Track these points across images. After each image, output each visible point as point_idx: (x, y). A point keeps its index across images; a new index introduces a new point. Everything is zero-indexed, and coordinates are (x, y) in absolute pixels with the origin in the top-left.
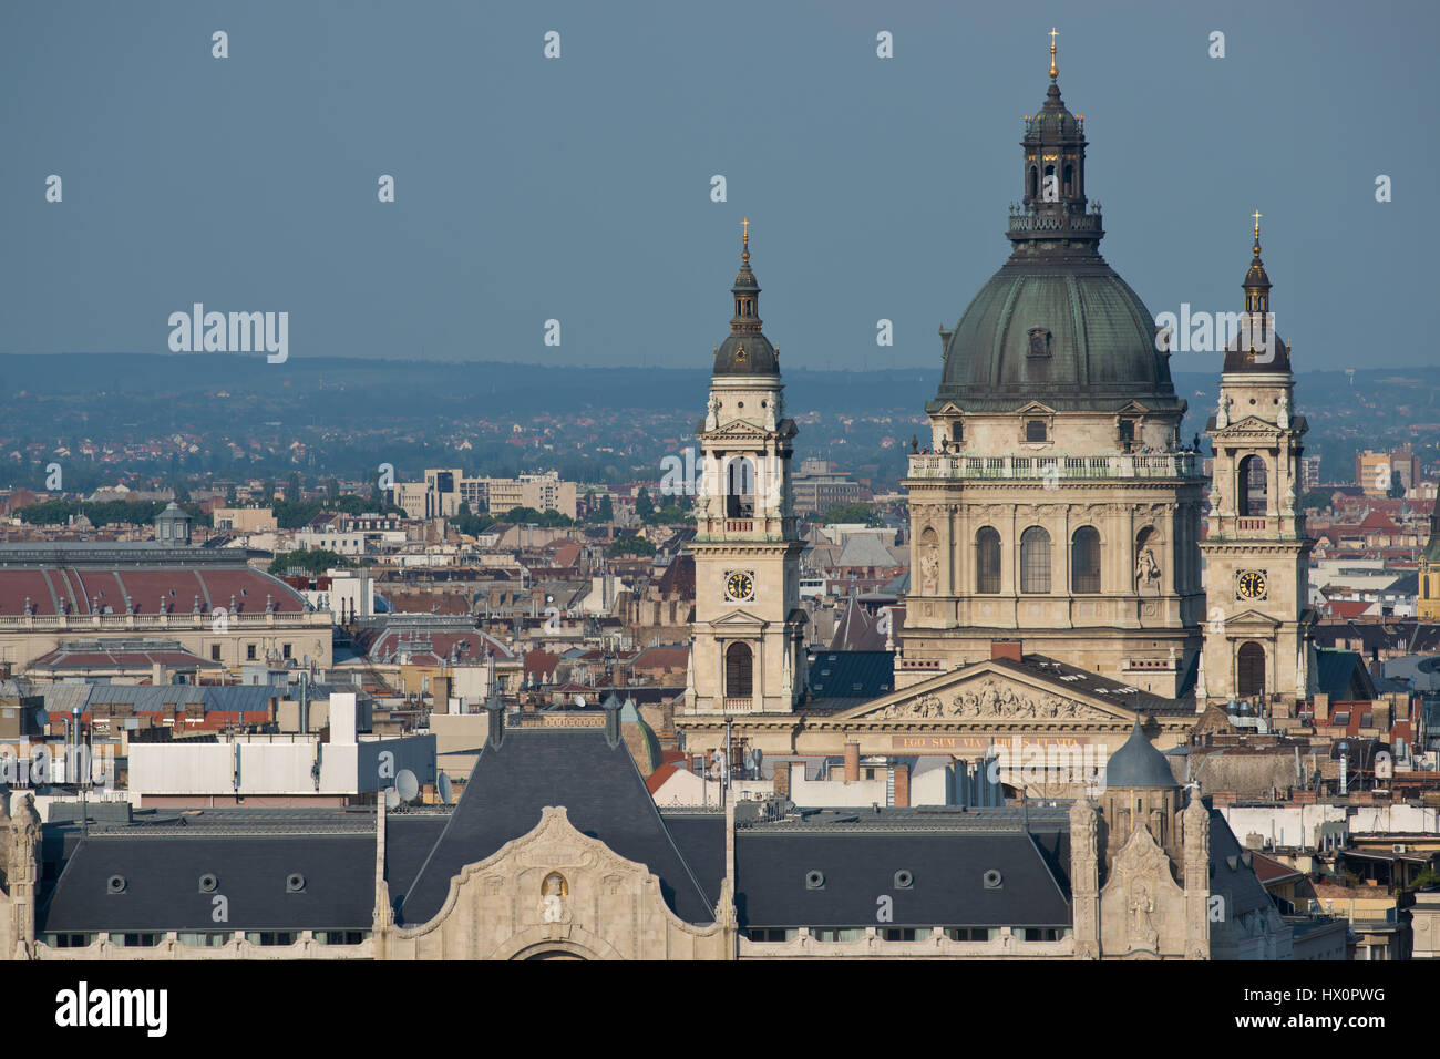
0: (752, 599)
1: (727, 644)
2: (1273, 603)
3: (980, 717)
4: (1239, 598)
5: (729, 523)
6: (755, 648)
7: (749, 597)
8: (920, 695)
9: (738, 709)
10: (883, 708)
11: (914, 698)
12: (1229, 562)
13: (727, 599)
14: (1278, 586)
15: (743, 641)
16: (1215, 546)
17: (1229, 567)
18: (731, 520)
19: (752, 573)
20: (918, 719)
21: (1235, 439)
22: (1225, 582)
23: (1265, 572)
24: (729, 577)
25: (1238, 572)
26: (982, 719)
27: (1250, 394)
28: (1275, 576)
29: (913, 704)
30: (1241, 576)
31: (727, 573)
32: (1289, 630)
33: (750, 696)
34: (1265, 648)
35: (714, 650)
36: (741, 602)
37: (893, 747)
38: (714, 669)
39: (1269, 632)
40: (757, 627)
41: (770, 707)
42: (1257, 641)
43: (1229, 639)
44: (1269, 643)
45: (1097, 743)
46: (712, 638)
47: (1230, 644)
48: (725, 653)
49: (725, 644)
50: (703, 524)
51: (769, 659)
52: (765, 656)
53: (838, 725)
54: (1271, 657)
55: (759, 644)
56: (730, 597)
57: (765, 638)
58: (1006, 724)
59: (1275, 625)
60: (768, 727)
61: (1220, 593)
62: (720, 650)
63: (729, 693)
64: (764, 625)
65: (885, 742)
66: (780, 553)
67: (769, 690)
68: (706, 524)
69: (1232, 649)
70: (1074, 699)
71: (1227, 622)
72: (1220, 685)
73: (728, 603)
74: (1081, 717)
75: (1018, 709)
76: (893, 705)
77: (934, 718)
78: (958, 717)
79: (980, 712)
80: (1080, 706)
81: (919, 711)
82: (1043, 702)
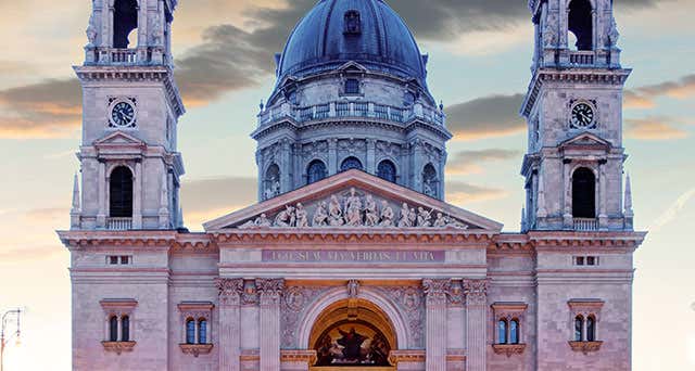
0: (134, 125)
1: (111, 166)
2: (602, 130)
4: (572, 126)
5: (114, 54)
6: (137, 171)
7: (131, 123)
9: (121, 226)
11: (283, 208)
12: (563, 91)
13: (111, 125)
14: (606, 115)
15: (125, 164)
16: (554, 72)
17: (564, 96)
18: (115, 50)
19: (134, 100)
20: (288, 229)
22: (560, 110)
23: (594, 102)
24: (112, 106)
25: (572, 102)
28: (603, 105)
30: (573, 106)
31: (111, 100)
32: (616, 156)
33: (131, 215)
34: (596, 172)
35: (98, 173)
36: (124, 128)
37: (263, 260)
38: (98, 190)
39: (601, 154)
40: (136, 147)
41: (150, 223)
42: (588, 166)
43: (567, 161)
44: (602, 166)
45: (451, 257)
46: (96, 162)
47: (567, 166)
48: (108, 176)
49: (108, 164)
50: (90, 53)
51: (148, 182)
52: (145, 180)
53: (212, 234)
54: (602, 177)
55: (138, 165)
56: (114, 123)
57: (145, 162)
58: (370, 232)
59: (607, 147)
60: (146, 243)
61: (557, 120)
62: (104, 172)
63: (111, 215)
64: (143, 147)
65: (255, 256)
66: (160, 80)
67: (148, 211)
68: (92, 53)
69: (569, 171)
70: (434, 208)
71: (561, 149)
72: (555, 208)
73: (112, 129)
74: (440, 226)
75: (380, 221)
76: (263, 215)
77: (302, 227)
78: (325, 226)
79: (345, 223)
80: (439, 215)
81: (288, 221)
82: (405, 212)
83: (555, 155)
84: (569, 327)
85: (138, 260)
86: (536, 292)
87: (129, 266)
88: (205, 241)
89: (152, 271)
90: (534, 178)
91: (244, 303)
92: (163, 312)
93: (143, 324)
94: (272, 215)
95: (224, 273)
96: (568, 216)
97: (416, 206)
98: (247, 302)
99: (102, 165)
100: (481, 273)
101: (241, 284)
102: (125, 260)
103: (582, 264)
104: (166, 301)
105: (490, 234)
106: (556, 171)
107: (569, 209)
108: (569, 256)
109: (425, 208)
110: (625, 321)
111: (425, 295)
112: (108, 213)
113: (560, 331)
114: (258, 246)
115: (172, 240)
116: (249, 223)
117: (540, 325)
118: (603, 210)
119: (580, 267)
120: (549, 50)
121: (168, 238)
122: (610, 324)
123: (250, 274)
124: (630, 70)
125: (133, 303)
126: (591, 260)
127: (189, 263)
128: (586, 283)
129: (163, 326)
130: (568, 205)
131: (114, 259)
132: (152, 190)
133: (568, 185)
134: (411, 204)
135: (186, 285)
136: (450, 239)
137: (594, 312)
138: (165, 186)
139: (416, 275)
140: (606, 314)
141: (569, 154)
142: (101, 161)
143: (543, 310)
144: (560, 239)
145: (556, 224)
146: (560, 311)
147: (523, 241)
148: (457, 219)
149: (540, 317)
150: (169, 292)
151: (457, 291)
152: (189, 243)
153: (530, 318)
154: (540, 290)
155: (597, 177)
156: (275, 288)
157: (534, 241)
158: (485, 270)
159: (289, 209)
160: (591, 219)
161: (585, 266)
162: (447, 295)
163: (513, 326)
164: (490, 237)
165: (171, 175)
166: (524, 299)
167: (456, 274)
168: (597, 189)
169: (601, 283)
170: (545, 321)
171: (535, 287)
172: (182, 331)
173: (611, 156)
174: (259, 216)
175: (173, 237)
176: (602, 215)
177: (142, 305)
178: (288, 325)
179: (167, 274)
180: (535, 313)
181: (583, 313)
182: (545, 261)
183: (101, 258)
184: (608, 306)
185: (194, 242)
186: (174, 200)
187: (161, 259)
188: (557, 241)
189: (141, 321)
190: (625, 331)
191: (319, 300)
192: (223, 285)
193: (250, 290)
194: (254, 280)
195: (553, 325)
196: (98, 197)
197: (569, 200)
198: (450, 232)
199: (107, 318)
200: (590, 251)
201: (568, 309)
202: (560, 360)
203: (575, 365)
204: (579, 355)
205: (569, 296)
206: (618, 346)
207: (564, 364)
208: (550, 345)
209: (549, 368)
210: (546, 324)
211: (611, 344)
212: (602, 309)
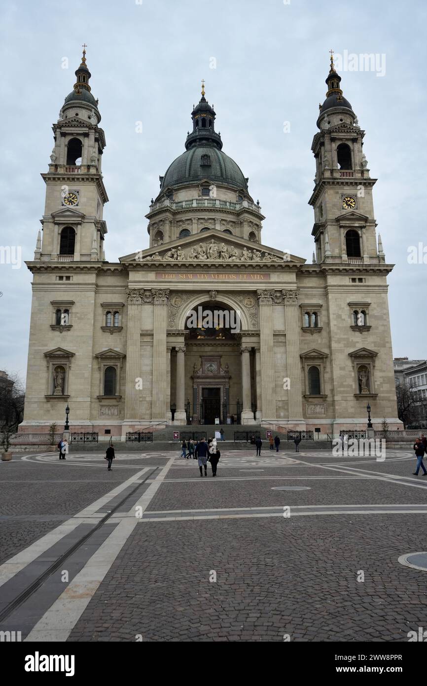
0: (77, 205)
1: (62, 227)
2: (362, 211)
3: (208, 260)
4: (343, 209)
5: (66, 168)
6: (79, 230)
7: (75, 204)
8: (173, 248)
9: (66, 259)
10: (151, 255)
11: (170, 250)
12: (337, 190)
13: (63, 205)
14: (363, 203)
15: (71, 226)
16: (331, 181)
17: (337, 193)
18: (68, 166)
19: (78, 192)
20: (172, 261)
21: (335, 134)
22: (336, 199)
23: (356, 196)
25: (342, 196)
26: (210, 261)
27: (340, 117)
28: (361, 198)
29: (169, 253)
30: (343, 198)
32: (371, 224)
33: (73, 254)
34: (360, 232)
35: (54, 230)
36: (71, 207)
37: (156, 279)
38: (53, 240)
39: (362, 223)
40: (78, 217)
41: (85, 259)
42: (355, 229)
43: (341, 227)
44: (363, 230)
45: (275, 277)
46: (53, 225)
47: (342, 229)
48: (60, 232)
49: (61, 226)
50: (52, 167)
51: (85, 236)
52: (83, 234)
53: (124, 264)
54: (364, 236)
55: (79, 226)
56: (65, 204)
57: (83, 225)
58: (224, 263)
59: (366, 220)
60: (82, 269)
61: (334, 205)
62: (57, 230)
63: (60, 253)
64: (83, 217)
65: (152, 276)
66: (94, 182)
67: (84, 252)
68: (54, 168)
69: (343, 232)
70: (263, 250)
71: (338, 220)
72: (336, 252)
73: (64, 207)
74: (267, 260)
75: (230, 257)
76: (157, 253)
77: (181, 260)
78: (195, 260)
79: (208, 258)
80: (266, 254)
81: (172, 256)
82: (245, 252)
83: (334, 224)
84: (350, 317)
85: (76, 278)
86: (327, 298)
87: (71, 282)
88: (119, 268)
89: (85, 284)
90: (322, 236)
91: (144, 303)
92: (91, 308)
93: (78, 315)
94: (162, 253)
95: (132, 286)
96: (345, 257)
97: (252, 249)
98: (146, 302)
99: (57, 226)
100: (293, 287)
101: (142, 292)
102: (68, 278)
103: (355, 282)
104: (93, 302)
105: (298, 265)
106: (335, 232)
107: (345, 252)
108: (347, 278)
109: (257, 250)
110: (385, 314)
111: (258, 299)
112: (59, 253)
113: (344, 320)
114: (153, 271)
115: (99, 267)
116: (149, 258)
117: (331, 316)
118: (366, 253)
119: (354, 284)
120: (327, 169)
121: (96, 266)
122: (376, 316)
123: (148, 286)
124: (376, 180)
125: (72, 303)
126: (360, 280)
127: (110, 281)
128: (358, 292)
129: (91, 316)
130: (344, 250)
131: (61, 278)
132: (87, 240)
133: (343, 240)
134: (249, 248)
135: (106, 293)
136: (273, 268)
137: (365, 309)
138: (95, 238)
139: (252, 287)
140: (372, 310)
141: (343, 223)
142: (56, 224)
143: (333, 308)
144: (341, 268)
145: (337, 261)
146: (343, 308)
147: (317, 269)
148: (277, 257)
149: (331, 311)
150: (95, 296)
151: (279, 297)
152: (110, 269)
153: (324, 313)
154: (330, 296)
155: (360, 235)
156: (164, 294)
157: (325, 269)
158: (296, 285)
159: (174, 250)
160: (359, 258)
161: (357, 283)
162: (272, 298)
163: (313, 317)
164: (298, 266)
165: (99, 233)
166: (320, 302)
167: (278, 287)
168: (361, 242)
169: (368, 292)
170: (334, 314)
171: (326, 295)
172: (103, 319)
173: (368, 224)
174: (155, 254)
175: (100, 266)
176: (365, 256)
177: (77, 304)
178: (172, 316)
179: (94, 286)
180: (328, 310)
181: (358, 309)
182: (332, 280)
183: (53, 278)
184: (373, 306)
185: (112, 268)
186: (100, 246)
187: (91, 278)
188: (338, 269)
189: (77, 313)
190: (385, 320)
191: (191, 302)
192: (131, 293)
193: (148, 296)
194: (151, 290)
195: (339, 316)
196: (53, 244)
197: (344, 247)
198: (273, 264)
199: (55, 311)
200: (360, 275)
201: (348, 308)
202: (346, 337)
203: (355, 340)
204: (357, 334)
205: (349, 301)
206: (381, 328)
207: (348, 339)
208: (339, 328)
209: (339, 341)
210: (335, 316)
211: (377, 328)
212: (370, 308)
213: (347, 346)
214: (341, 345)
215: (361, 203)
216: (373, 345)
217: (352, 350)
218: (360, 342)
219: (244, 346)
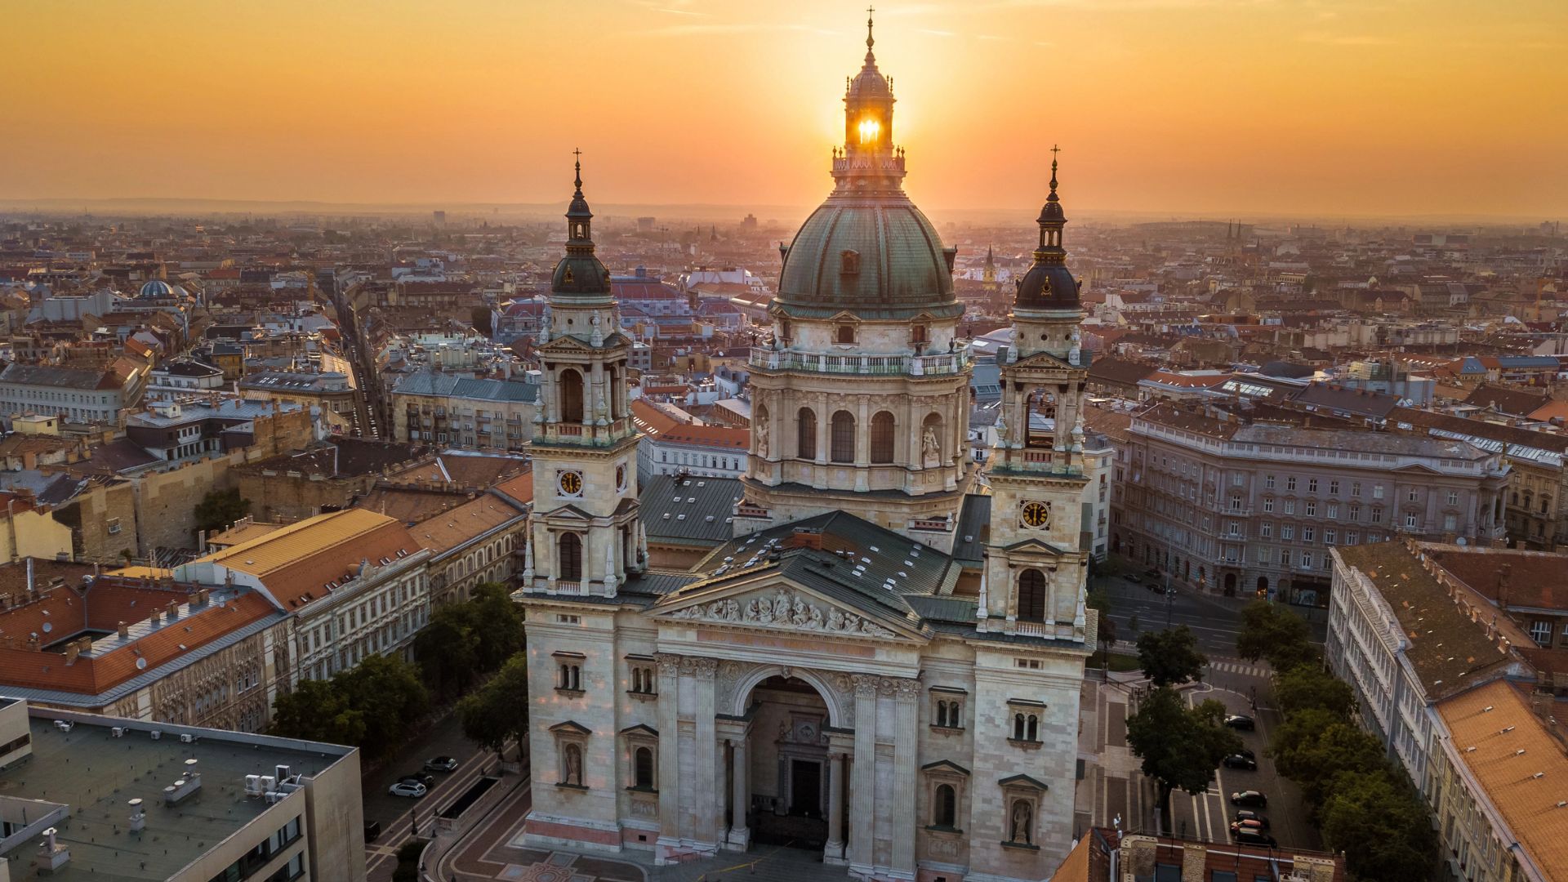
0: (581, 495)
1: (560, 535)
2: (1056, 534)
4: (1022, 527)
5: (561, 429)
6: (584, 540)
7: (579, 493)
9: (570, 591)
11: (715, 602)
13: (559, 494)
14: (1061, 519)
15: (572, 536)
17: (1013, 497)
18: (563, 426)
19: (580, 473)
20: (718, 622)
22: (1009, 511)
23: (1049, 504)
24: (561, 475)
25: (1022, 502)
27: (1042, 330)
28: (1059, 508)
30: (1024, 506)
31: (559, 472)
32: (1071, 560)
33: (579, 580)
34: (1046, 575)
35: (548, 537)
36: (572, 497)
38: (548, 552)
39: (1051, 562)
40: (583, 521)
41: (596, 588)
42: (1038, 571)
43: (1011, 566)
44: (1052, 574)
45: (882, 654)
46: (547, 528)
47: (1012, 571)
48: (558, 541)
49: (558, 533)
51: (596, 551)
52: (592, 548)
54: (1052, 583)
55: (586, 537)
56: (563, 493)
57: (592, 533)
59: (1058, 557)
60: (593, 610)
61: (1005, 520)
62: (554, 539)
63: (561, 579)
64: (592, 518)
65: (691, 635)
67: (593, 575)
68: (539, 427)
69: (1015, 575)
71: (1009, 549)
72: (1000, 606)
73: (560, 498)
74: (866, 633)
76: (696, 607)
77: (732, 621)
78: (754, 623)
79: (774, 619)
80: (866, 622)
81: (720, 612)
82: (833, 614)
83: (1001, 557)
84: (1008, 722)
85: (586, 621)
86: (974, 683)
87: (578, 624)
89: (599, 632)
91: (681, 673)
92: (610, 667)
93: (593, 675)
96: (1011, 618)
98: (684, 673)
99: (552, 534)
100: (912, 673)
101: (678, 658)
102: (575, 618)
103: (1025, 667)
104: (612, 658)
106: (1002, 570)
107: (1014, 610)
108: (1011, 658)
110: (1069, 725)
112: (559, 576)
113: (998, 726)
115: (615, 611)
117: (978, 715)
118: (1051, 617)
119: (1022, 669)
121: (612, 609)
122: (1052, 726)
125: (582, 657)
126: (1034, 664)
127: (636, 620)
128: (1028, 685)
129: (610, 679)
130: (1013, 607)
131: (564, 618)
132: (599, 556)
133: (1014, 586)
135: (633, 639)
137: (1036, 714)
138: (610, 556)
140: (1049, 716)
141: (1015, 559)
142: (550, 530)
143: (981, 700)
144: (998, 646)
145: (998, 625)
146: (999, 707)
147: (960, 639)
149: (978, 705)
150: (615, 647)
152: (633, 609)
153: (968, 704)
154: (979, 681)
155: (1047, 581)
156: (709, 665)
157: (971, 645)
158: (915, 670)
159: (721, 602)
160: (1038, 624)
161: (1028, 669)
166: (963, 687)
167: (886, 671)
168: (1046, 592)
169: (1046, 686)
170: (983, 715)
171: (973, 677)
172: (629, 681)
173: (1065, 560)
174: (692, 606)
176: (1050, 620)
177: (591, 660)
178: (725, 693)
179: (612, 635)
180: (974, 702)
181: (1023, 713)
182: (984, 660)
183: (552, 616)
184: (1051, 709)
185: (637, 609)
187: (607, 622)
188: (994, 647)
189: (592, 673)
190: (1069, 735)
191: (753, 675)
193: (686, 665)
194: (690, 657)
195: (990, 720)
196: (549, 560)
197: (1015, 600)
199: (559, 668)
200: (1034, 656)
201: (1006, 708)
202: (997, 753)
203: (1013, 760)
204: (1018, 751)
205: (1009, 696)
206: (1060, 747)
207: (1002, 757)
208: (989, 739)
209: (986, 758)
210: (983, 719)
211: (1053, 746)
212: (1046, 711)
213: (998, 767)
214: (989, 766)
215: (1056, 520)
216: (1042, 772)
217: (1006, 775)
218: (1020, 762)
219: (832, 750)
